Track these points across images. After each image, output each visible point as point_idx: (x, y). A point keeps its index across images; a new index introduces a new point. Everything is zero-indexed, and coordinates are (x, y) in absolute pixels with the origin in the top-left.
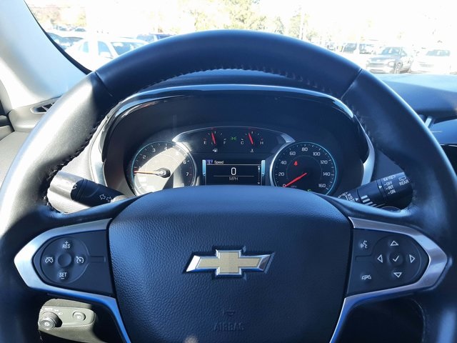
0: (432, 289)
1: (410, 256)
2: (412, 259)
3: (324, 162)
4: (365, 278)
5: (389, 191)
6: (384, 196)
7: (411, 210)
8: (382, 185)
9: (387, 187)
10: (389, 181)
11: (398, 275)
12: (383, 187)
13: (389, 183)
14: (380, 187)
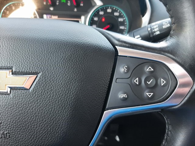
0: (177, 107)
1: (162, 80)
2: (163, 82)
3: (120, 20)
4: (122, 97)
5: (155, 32)
6: (151, 36)
7: (168, 42)
8: (151, 28)
9: (154, 29)
10: (156, 25)
11: (150, 95)
12: (151, 30)
13: (155, 27)
14: (149, 29)
